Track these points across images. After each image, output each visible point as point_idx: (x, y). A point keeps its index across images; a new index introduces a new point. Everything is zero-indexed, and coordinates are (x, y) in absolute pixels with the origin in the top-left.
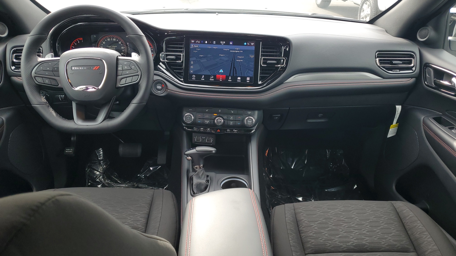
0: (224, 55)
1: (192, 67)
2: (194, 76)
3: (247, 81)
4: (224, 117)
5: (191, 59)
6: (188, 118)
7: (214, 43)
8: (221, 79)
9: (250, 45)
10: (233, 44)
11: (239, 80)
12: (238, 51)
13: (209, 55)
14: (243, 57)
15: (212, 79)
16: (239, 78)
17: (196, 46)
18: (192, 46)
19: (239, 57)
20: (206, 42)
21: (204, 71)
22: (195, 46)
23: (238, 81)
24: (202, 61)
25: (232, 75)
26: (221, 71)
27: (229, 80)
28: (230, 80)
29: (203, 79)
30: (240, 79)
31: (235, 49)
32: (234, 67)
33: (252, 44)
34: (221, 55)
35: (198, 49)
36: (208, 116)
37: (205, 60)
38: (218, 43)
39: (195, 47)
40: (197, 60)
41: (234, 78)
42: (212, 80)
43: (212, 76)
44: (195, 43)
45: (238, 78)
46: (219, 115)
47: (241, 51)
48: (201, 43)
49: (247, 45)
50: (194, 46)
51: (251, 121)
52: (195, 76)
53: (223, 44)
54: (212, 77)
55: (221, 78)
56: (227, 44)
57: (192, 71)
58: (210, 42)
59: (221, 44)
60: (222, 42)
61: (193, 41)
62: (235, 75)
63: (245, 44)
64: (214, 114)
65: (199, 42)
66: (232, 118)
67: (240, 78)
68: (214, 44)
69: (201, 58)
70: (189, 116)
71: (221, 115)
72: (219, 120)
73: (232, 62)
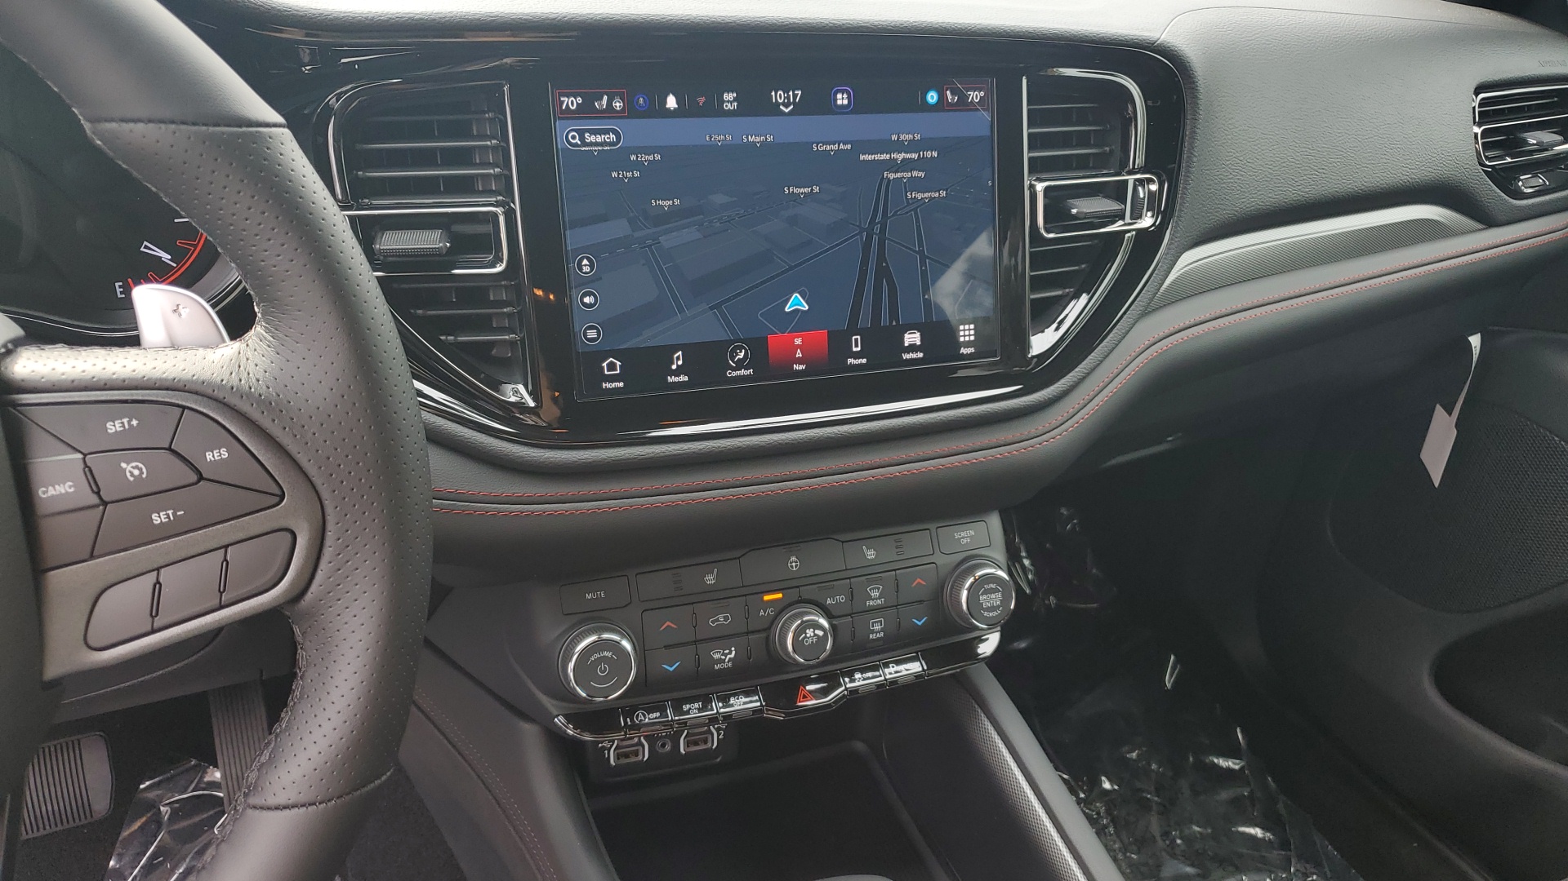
0: (816, 189)
1: (587, 300)
2: (612, 366)
3: (963, 351)
4: (829, 602)
5: (573, 239)
6: (602, 670)
7: (728, 107)
8: (800, 361)
9: (963, 105)
10: (856, 108)
11: (913, 348)
12: (908, 156)
13: (719, 199)
14: (943, 194)
15: (740, 365)
16: (912, 338)
17: (599, 139)
18: (568, 135)
19: (920, 196)
20: (671, 102)
21: (681, 310)
22: (590, 138)
23: (906, 356)
24: (667, 241)
25: (865, 320)
26: (796, 302)
27: (851, 361)
28: (857, 356)
29: (677, 373)
30: (919, 343)
31: (894, 137)
32: (883, 273)
33: (975, 96)
34: (797, 191)
35: (644, 158)
36: (726, 619)
37: (689, 234)
38: (756, 105)
39: (591, 144)
40: (637, 234)
41: (884, 342)
42: (743, 372)
43: (741, 348)
44: (586, 111)
45: (907, 336)
46: (794, 595)
47: (928, 154)
48: (631, 112)
49: (942, 104)
50: (582, 138)
51: (999, 595)
52: (618, 363)
53: (787, 106)
54: (741, 355)
55: (799, 354)
56: (816, 104)
57: (592, 334)
58: (701, 100)
59: (774, 110)
60: (779, 96)
61: (571, 102)
62: (885, 320)
63: (932, 97)
64: (767, 598)
65: (618, 105)
66: (875, 594)
67: (918, 335)
68: (730, 113)
69: (663, 219)
70: (608, 654)
71: (806, 592)
72: (810, 632)
73: (869, 237)
